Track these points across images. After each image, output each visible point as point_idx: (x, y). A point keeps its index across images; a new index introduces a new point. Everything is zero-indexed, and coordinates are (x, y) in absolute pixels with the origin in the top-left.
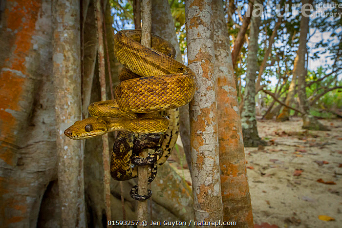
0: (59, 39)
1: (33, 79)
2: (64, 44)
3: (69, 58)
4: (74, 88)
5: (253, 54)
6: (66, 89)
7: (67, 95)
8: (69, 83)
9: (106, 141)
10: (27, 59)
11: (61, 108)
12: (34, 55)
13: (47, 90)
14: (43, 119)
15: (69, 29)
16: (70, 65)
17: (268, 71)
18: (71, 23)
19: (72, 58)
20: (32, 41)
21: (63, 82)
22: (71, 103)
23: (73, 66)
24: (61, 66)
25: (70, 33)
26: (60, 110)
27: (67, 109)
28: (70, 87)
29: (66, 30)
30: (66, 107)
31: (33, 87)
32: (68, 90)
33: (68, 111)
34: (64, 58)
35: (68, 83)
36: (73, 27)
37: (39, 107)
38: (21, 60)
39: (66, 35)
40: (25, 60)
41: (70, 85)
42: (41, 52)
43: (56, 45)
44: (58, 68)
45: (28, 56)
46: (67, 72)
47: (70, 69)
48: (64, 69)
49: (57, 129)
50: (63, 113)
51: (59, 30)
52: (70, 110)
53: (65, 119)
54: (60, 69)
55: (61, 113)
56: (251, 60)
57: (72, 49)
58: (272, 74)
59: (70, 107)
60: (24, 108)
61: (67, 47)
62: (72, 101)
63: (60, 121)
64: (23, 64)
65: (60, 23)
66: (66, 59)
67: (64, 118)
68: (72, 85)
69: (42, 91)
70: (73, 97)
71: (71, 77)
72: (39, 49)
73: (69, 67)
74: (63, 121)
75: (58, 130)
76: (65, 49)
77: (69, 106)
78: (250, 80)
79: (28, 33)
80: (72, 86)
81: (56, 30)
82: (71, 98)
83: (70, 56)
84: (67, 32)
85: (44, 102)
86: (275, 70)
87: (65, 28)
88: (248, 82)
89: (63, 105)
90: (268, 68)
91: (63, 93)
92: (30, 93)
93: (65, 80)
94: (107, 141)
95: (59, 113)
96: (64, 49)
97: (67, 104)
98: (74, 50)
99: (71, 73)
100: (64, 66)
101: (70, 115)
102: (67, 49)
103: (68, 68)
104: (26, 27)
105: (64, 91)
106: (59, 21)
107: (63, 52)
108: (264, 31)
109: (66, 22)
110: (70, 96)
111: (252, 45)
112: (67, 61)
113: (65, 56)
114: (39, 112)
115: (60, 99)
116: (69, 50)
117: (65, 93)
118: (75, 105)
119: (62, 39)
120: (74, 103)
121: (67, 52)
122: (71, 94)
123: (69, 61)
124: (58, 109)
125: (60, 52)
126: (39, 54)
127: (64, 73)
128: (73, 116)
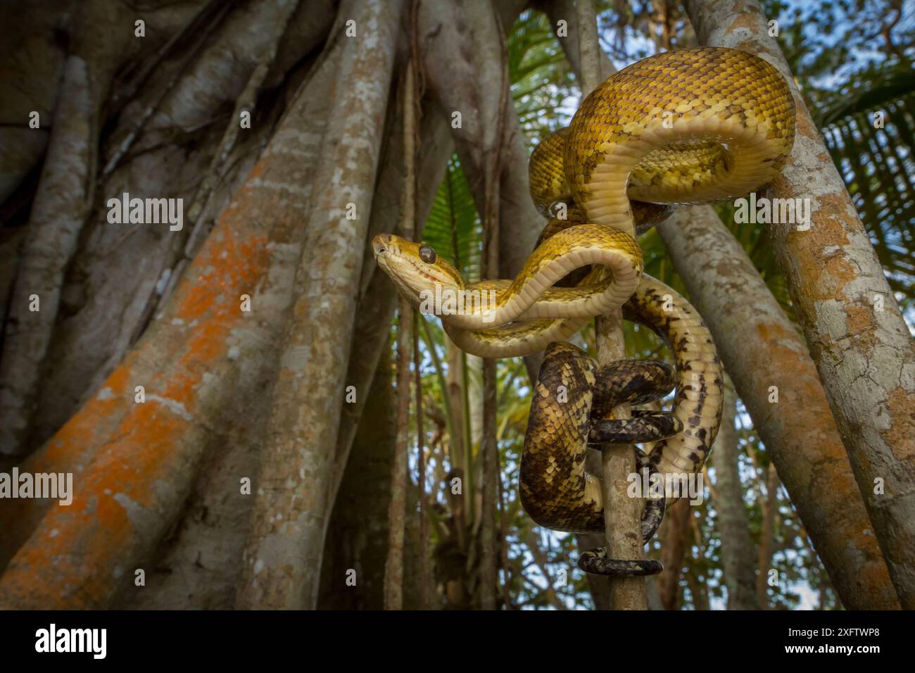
0: (308, 315)
1: (208, 430)
2: (318, 323)
3: (324, 355)
4: (323, 431)
5: (732, 508)
6: (302, 434)
7: (302, 450)
8: (314, 417)
9: (395, 596)
10: (207, 377)
11: (275, 489)
12: (225, 370)
13: (232, 468)
14: (200, 554)
15: (335, 293)
16: (323, 373)
17: (783, 567)
18: (342, 281)
19: (329, 358)
20: (229, 340)
21: (297, 415)
22: (307, 473)
23: (331, 377)
24: (299, 375)
25: (335, 301)
26: (269, 496)
27: (293, 490)
28: (312, 429)
29: (328, 295)
30: (290, 484)
31: (201, 450)
32: (306, 435)
33: (294, 497)
34: (310, 356)
35: (309, 419)
36: (344, 289)
37: (198, 517)
38: (192, 379)
39: (325, 305)
40: (201, 378)
41: (312, 423)
42: (244, 366)
43: (296, 329)
44: (291, 382)
45: (211, 372)
46: (313, 388)
47: (321, 382)
48: (306, 382)
49: (249, 557)
50: (280, 504)
51: (311, 294)
52: (300, 493)
53: (282, 521)
54: (295, 384)
55: (272, 505)
56: (730, 524)
57: (333, 337)
58: (794, 577)
59: (303, 485)
60: (164, 506)
61: (324, 331)
62: (310, 469)
63: (264, 530)
64: (194, 387)
65: (316, 280)
66: (315, 356)
67: (280, 517)
68: (318, 424)
69: (219, 469)
70: (316, 459)
71: (320, 402)
72: (240, 358)
73: (321, 377)
74: (274, 529)
75: (251, 561)
76: (317, 335)
77: (299, 481)
78: (740, 582)
79: (224, 324)
80: (319, 428)
81: (303, 298)
82: (311, 461)
83: (328, 352)
84: (329, 299)
85: (214, 501)
86: (800, 562)
87: (326, 289)
88: (734, 590)
89: (283, 480)
90: (779, 557)
91: (291, 443)
92: (188, 465)
93: (302, 409)
94: (400, 594)
95: (267, 505)
96: (314, 334)
97: (296, 474)
98: (338, 338)
99: (322, 392)
100: (308, 373)
101: (298, 508)
102: (322, 335)
103: (317, 379)
104: (220, 313)
105: (294, 439)
106: (314, 277)
107: (313, 341)
108: (747, 455)
109: (332, 279)
110: (307, 454)
111: (726, 484)
112: (318, 364)
113: (314, 351)
114: (193, 532)
115: (278, 463)
116: (327, 339)
117: (297, 443)
118: (318, 481)
119: (315, 312)
120: (316, 475)
121: (322, 341)
122: (311, 448)
123: (324, 362)
124: (266, 494)
125: (303, 343)
126: (237, 371)
127: (304, 392)
128: (305, 513)
